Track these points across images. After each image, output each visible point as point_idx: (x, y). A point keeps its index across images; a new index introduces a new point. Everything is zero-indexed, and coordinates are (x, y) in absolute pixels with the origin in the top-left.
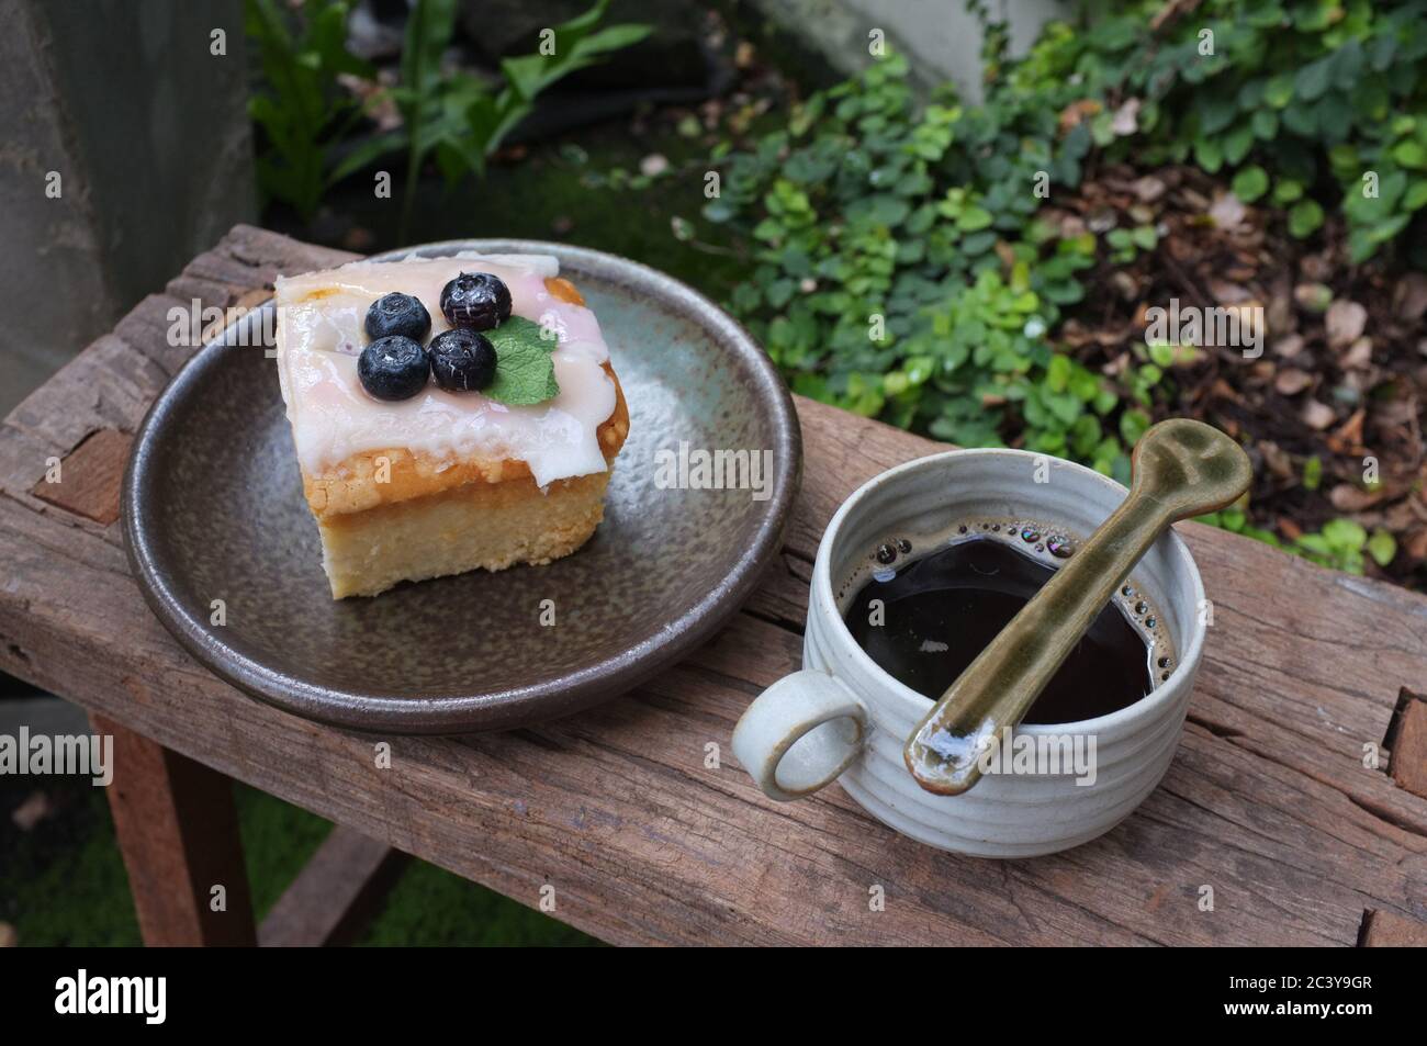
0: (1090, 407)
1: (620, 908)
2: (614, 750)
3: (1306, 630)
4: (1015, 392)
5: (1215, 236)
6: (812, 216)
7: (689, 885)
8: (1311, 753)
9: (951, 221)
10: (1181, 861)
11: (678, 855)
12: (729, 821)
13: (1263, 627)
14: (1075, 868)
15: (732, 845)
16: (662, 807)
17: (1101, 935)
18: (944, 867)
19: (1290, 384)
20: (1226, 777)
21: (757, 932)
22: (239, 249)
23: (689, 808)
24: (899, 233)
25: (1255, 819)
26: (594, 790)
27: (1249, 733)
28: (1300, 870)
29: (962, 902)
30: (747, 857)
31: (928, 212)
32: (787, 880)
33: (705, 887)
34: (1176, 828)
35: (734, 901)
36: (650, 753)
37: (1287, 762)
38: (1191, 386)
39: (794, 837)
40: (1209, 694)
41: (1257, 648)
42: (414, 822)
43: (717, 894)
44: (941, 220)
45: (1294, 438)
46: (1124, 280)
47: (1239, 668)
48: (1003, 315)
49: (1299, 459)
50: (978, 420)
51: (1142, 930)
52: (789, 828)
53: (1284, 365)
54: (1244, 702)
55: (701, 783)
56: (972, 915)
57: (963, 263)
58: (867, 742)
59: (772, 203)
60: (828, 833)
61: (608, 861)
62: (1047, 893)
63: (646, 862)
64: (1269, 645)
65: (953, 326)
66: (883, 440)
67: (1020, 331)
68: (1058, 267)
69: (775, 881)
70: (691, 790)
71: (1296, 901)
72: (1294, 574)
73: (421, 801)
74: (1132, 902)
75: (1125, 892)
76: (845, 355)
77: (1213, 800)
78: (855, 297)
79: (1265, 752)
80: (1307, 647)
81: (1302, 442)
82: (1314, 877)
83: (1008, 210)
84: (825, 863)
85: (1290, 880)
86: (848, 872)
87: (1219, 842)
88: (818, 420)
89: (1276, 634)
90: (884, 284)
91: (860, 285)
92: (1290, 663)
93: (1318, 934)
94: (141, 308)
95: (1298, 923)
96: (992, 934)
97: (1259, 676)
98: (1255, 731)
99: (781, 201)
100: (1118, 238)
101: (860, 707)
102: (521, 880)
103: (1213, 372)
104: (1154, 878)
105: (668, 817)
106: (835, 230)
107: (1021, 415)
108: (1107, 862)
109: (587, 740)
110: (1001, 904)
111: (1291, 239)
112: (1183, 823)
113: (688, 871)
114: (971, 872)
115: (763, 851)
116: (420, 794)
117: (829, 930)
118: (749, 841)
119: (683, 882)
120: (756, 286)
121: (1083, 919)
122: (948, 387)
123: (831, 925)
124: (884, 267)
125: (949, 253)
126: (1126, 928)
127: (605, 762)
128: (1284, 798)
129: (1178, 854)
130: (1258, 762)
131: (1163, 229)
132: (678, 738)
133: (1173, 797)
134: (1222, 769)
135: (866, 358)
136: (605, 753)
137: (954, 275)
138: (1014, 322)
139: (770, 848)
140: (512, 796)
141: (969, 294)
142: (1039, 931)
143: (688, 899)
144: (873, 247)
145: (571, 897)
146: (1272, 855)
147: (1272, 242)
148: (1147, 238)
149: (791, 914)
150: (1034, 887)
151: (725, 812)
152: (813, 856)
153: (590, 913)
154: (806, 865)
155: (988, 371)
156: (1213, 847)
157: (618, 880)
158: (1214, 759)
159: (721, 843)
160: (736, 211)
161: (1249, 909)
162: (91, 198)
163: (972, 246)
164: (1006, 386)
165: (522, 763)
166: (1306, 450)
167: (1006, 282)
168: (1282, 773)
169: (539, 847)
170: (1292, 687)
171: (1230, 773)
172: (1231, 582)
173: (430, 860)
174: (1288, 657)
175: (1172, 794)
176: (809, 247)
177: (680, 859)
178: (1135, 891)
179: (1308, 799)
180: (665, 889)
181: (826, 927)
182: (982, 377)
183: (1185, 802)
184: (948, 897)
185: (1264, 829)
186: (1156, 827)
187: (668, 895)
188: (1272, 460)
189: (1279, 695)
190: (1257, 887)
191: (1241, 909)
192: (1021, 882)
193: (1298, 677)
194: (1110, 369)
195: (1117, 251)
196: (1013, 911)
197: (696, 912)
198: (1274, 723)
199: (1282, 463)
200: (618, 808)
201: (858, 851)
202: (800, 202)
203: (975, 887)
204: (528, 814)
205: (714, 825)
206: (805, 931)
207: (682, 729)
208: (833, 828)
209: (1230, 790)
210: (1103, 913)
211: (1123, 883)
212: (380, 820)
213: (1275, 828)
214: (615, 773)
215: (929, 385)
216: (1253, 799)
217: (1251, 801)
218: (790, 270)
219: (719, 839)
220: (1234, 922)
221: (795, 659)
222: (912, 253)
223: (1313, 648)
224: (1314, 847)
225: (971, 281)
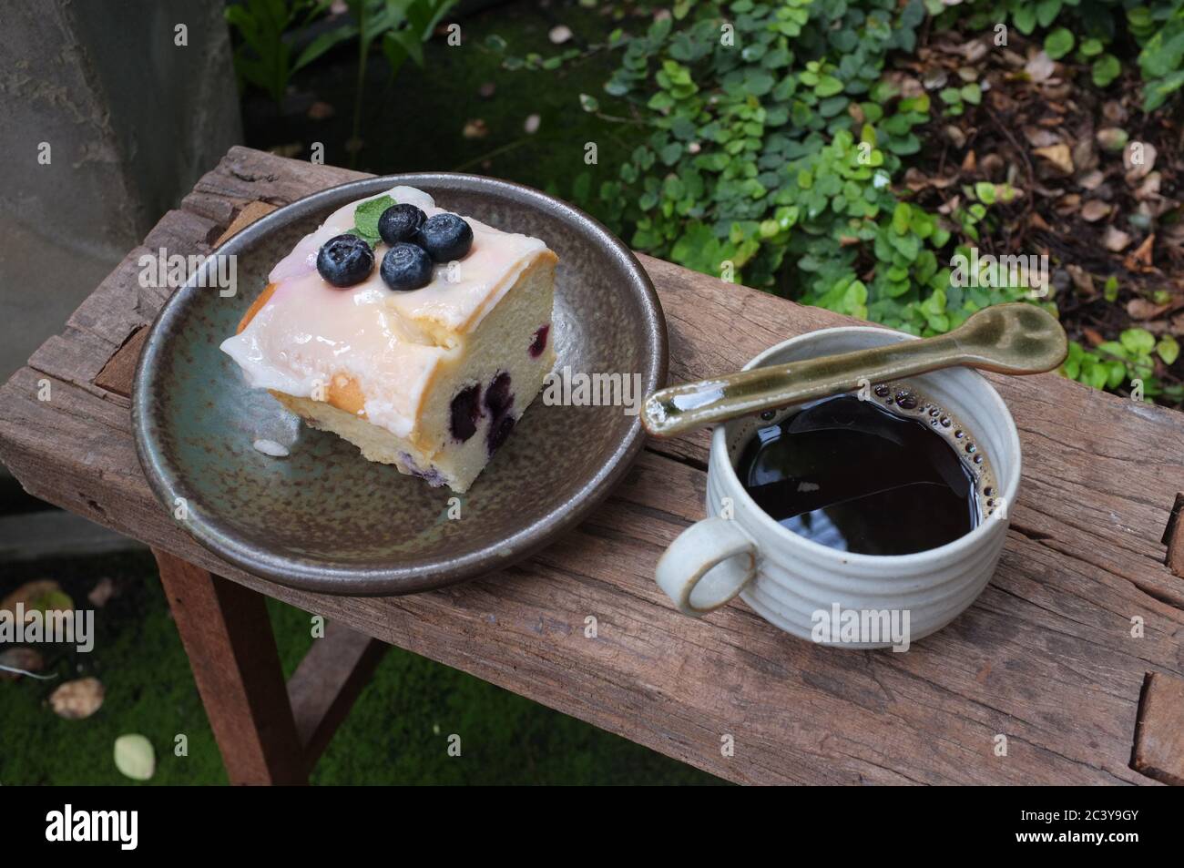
0: (928, 243)
1: (572, 689)
2: (562, 571)
3: (1102, 450)
4: (866, 234)
5: (1029, 88)
6: (695, 88)
7: (627, 675)
8: (1105, 550)
9: (811, 89)
10: (1004, 641)
11: (616, 653)
12: (654, 624)
13: (1068, 449)
14: (922, 650)
15: (658, 643)
16: (601, 615)
17: (943, 702)
18: (820, 654)
19: (1092, 213)
20: (1039, 572)
21: (679, 709)
22: (236, 168)
23: (622, 615)
24: (767, 101)
25: (1061, 606)
26: (548, 603)
27: (1057, 536)
28: (1096, 644)
29: (835, 680)
30: (669, 652)
31: (790, 83)
32: (701, 669)
33: (637, 676)
34: (999, 614)
35: (661, 686)
36: (590, 572)
37: (1086, 558)
38: (1011, 219)
39: (704, 634)
40: (1025, 506)
41: (1063, 467)
42: (411, 628)
43: (647, 681)
44: (802, 88)
45: (1096, 260)
46: (954, 131)
47: (1048, 484)
48: (855, 169)
49: (1100, 278)
50: (837, 256)
51: (974, 697)
52: (700, 627)
53: (1088, 197)
54: (1052, 510)
55: (631, 594)
56: (843, 690)
57: (821, 124)
58: (759, 568)
59: (661, 79)
60: (731, 630)
61: (562, 658)
62: (900, 671)
63: (592, 659)
64: (1072, 464)
65: (814, 179)
66: (762, 305)
67: (869, 182)
68: (899, 124)
69: (691, 670)
70: (623, 601)
71: (1093, 668)
72: (1092, 404)
73: (415, 614)
74: (967, 676)
75: (961, 668)
76: (726, 206)
77: (1028, 591)
78: (733, 157)
79: (1070, 551)
80: (1102, 464)
81: (1102, 263)
82: (1106, 650)
83: (856, 78)
84: (729, 654)
85: (1088, 652)
86: (747, 660)
87: (1033, 624)
88: (710, 291)
89: (1078, 455)
90: (756, 145)
91: (736, 147)
92: (1089, 478)
93: (1110, 694)
94: (163, 223)
95: (1095, 686)
96: (859, 705)
97: (1064, 489)
98: (1061, 534)
99: (669, 77)
100: (949, 96)
101: (753, 545)
102: (495, 670)
103: (1029, 208)
104: (983, 656)
105: (607, 623)
106: (714, 100)
107: (872, 252)
108: (947, 645)
109: (541, 563)
110: (865, 681)
111: (1094, 88)
112: (1004, 610)
113: (624, 665)
114: (842, 657)
115: (681, 646)
116: (415, 610)
117: (734, 706)
118: (669, 639)
119: (621, 673)
120: (650, 150)
121: (929, 690)
122: (812, 231)
123: (736, 703)
124: (756, 131)
125: (809, 116)
126: (962, 696)
127: (557, 581)
128: (1084, 587)
129: (1002, 636)
130: (1064, 559)
131: (986, 85)
132: (611, 558)
133: (998, 590)
134: (1036, 567)
135: (743, 208)
136: (555, 574)
137: (815, 134)
138: (864, 175)
139: (686, 644)
140: (486, 611)
141: (826, 150)
142: (895, 701)
143: (625, 685)
144: (746, 115)
145: (535, 682)
146: (1075, 634)
147: (1078, 91)
148: (972, 94)
149: (705, 695)
150: (891, 666)
151: (650, 617)
152: (720, 649)
153: (550, 693)
154: (714, 656)
155: (845, 217)
156: (1029, 629)
157: (571, 671)
158: (1029, 558)
159: (648, 641)
160: (631, 86)
161: (1056, 676)
162: (111, 122)
163: (827, 110)
164: (859, 229)
165: (491, 584)
166: (1106, 271)
167: (857, 141)
168: (1082, 567)
169: (509, 647)
170: (1091, 497)
171: (1042, 569)
172: (1041, 413)
173: (424, 655)
174: (1087, 473)
175: (997, 588)
176: (693, 115)
177: (618, 655)
178: (968, 666)
179: (1102, 588)
180: (607, 677)
181: (731, 704)
182: (840, 221)
183: (1007, 594)
184: (825, 676)
185: (1067, 613)
186: (984, 615)
187: (610, 682)
188: (1077, 278)
189: (1080, 504)
190: (1063, 659)
191: (1050, 677)
192: (881, 663)
193: (1095, 488)
194: (944, 209)
195: (949, 106)
196: (874, 686)
197: (632, 693)
198: (1077, 527)
199: (1086, 282)
200: (568, 617)
201: (755, 644)
202: (684, 77)
203: (845, 668)
204: (499, 625)
205: (643, 628)
206: (716, 707)
207: (614, 551)
208: (734, 626)
209: (1042, 582)
210: (944, 685)
211: (959, 661)
212: (384, 627)
213: (1076, 611)
214: (564, 589)
215: (796, 229)
216: (1060, 589)
217: (1058, 591)
218: (679, 136)
219: (647, 638)
220: (1045, 688)
221: (699, 491)
222: (779, 117)
223: (1107, 465)
224: (1107, 625)
225: (828, 139)
